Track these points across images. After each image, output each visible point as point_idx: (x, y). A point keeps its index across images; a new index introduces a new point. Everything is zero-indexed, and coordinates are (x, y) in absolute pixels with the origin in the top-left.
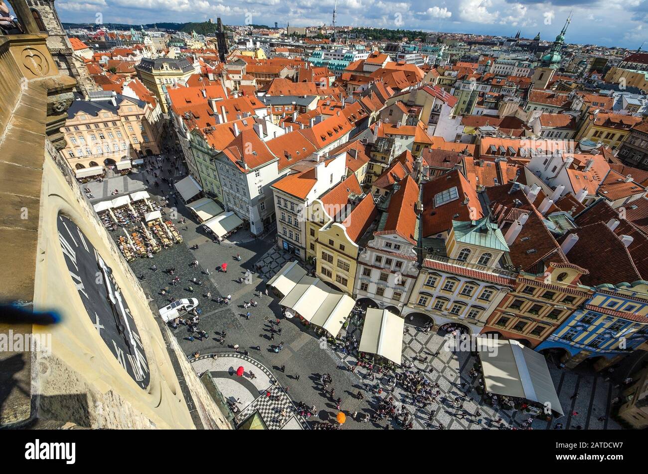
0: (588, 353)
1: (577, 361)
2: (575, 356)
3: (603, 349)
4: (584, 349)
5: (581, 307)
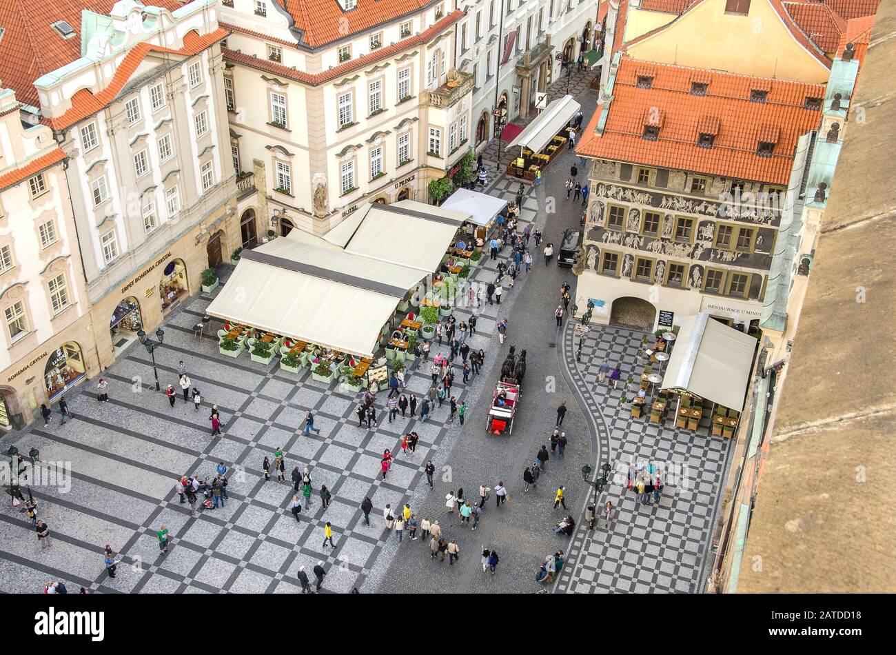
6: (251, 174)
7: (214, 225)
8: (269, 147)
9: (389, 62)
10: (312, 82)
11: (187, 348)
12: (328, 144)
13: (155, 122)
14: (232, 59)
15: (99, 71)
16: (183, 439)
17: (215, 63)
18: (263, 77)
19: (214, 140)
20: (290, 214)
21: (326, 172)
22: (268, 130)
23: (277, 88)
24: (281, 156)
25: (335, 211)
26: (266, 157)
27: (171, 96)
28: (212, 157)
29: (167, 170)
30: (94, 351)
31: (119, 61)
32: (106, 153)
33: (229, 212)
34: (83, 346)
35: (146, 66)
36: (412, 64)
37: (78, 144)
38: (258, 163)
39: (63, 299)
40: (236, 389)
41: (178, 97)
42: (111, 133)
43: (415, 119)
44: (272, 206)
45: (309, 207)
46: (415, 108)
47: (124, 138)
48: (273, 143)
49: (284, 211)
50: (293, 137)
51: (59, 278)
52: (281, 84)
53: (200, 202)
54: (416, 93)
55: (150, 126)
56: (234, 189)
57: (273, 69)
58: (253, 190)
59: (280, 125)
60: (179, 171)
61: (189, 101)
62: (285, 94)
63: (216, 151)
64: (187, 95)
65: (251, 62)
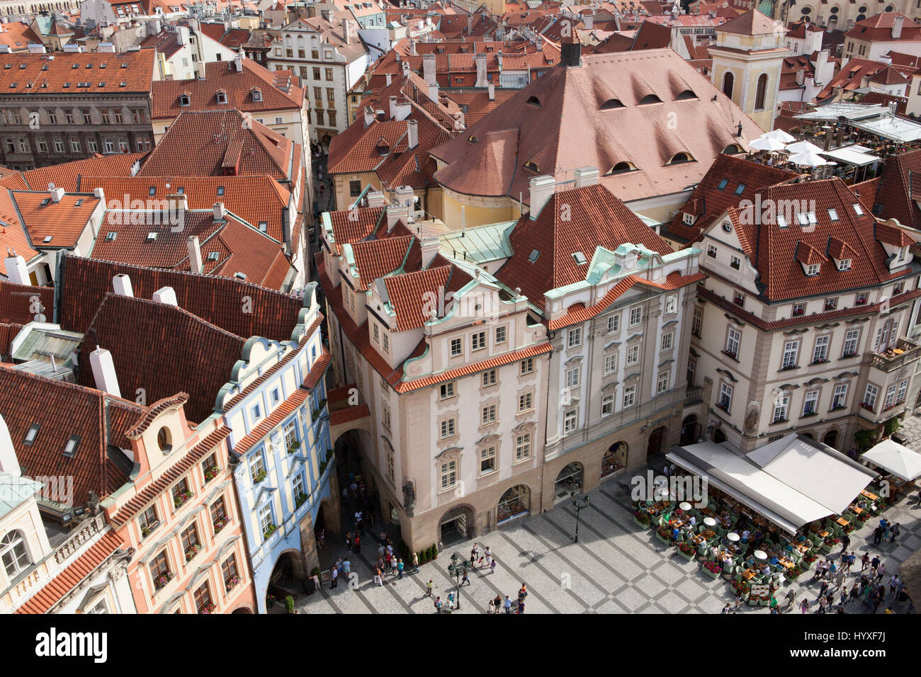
0: (307, 521)
1: (311, 549)
2: (302, 546)
3: (313, 492)
4: (300, 521)
5: (234, 460)
6: (699, 388)
7: (659, 421)
8: (719, 370)
9: (840, 323)
10: (763, 327)
11: (609, 514)
12: (768, 379)
13: (629, 334)
14: (706, 296)
15: (594, 292)
16: (580, 589)
17: (690, 297)
18: (726, 315)
19: (675, 355)
20: (724, 427)
21: (761, 401)
22: (721, 356)
23: (735, 326)
24: (727, 380)
25: (762, 436)
26: (716, 377)
27: (646, 318)
28: (670, 369)
29: (629, 373)
30: (539, 496)
31: (611, 286)
32: (585, 352)
33: (674, 413)
34: (532, 491)
35: (631, 293)
36: (862, 328)
37: (565, 342)
38: (709, 381)
39: (526, 452)
40: (636, 562)
41: (651, 320)
42: (591, 338)
43: (855, 374)
44: (711, 417)
45: (740, 426)
46: (856, 365)
47: (600, 343)
48: (723, 367)
49: (720, 423)
50: (740, 367)
51: (526, 436)
52: (738, 323)
53: (651, 401)
54: (861, 352)
55: (624, 336)
56: (682, 396)
57: (736, 311)
58: (699, 401)
59: (732, 355)
60: (639, 374)
61: (661, 323)
62: (741, 332)
63: (674, 365)
64: (660, 318)
65: (720, 302)
